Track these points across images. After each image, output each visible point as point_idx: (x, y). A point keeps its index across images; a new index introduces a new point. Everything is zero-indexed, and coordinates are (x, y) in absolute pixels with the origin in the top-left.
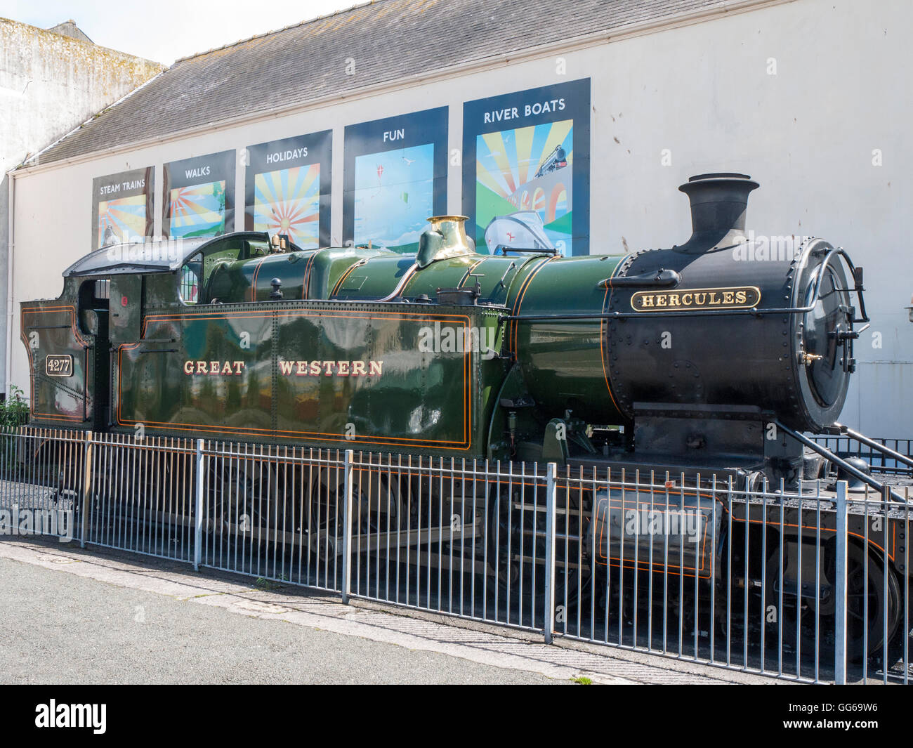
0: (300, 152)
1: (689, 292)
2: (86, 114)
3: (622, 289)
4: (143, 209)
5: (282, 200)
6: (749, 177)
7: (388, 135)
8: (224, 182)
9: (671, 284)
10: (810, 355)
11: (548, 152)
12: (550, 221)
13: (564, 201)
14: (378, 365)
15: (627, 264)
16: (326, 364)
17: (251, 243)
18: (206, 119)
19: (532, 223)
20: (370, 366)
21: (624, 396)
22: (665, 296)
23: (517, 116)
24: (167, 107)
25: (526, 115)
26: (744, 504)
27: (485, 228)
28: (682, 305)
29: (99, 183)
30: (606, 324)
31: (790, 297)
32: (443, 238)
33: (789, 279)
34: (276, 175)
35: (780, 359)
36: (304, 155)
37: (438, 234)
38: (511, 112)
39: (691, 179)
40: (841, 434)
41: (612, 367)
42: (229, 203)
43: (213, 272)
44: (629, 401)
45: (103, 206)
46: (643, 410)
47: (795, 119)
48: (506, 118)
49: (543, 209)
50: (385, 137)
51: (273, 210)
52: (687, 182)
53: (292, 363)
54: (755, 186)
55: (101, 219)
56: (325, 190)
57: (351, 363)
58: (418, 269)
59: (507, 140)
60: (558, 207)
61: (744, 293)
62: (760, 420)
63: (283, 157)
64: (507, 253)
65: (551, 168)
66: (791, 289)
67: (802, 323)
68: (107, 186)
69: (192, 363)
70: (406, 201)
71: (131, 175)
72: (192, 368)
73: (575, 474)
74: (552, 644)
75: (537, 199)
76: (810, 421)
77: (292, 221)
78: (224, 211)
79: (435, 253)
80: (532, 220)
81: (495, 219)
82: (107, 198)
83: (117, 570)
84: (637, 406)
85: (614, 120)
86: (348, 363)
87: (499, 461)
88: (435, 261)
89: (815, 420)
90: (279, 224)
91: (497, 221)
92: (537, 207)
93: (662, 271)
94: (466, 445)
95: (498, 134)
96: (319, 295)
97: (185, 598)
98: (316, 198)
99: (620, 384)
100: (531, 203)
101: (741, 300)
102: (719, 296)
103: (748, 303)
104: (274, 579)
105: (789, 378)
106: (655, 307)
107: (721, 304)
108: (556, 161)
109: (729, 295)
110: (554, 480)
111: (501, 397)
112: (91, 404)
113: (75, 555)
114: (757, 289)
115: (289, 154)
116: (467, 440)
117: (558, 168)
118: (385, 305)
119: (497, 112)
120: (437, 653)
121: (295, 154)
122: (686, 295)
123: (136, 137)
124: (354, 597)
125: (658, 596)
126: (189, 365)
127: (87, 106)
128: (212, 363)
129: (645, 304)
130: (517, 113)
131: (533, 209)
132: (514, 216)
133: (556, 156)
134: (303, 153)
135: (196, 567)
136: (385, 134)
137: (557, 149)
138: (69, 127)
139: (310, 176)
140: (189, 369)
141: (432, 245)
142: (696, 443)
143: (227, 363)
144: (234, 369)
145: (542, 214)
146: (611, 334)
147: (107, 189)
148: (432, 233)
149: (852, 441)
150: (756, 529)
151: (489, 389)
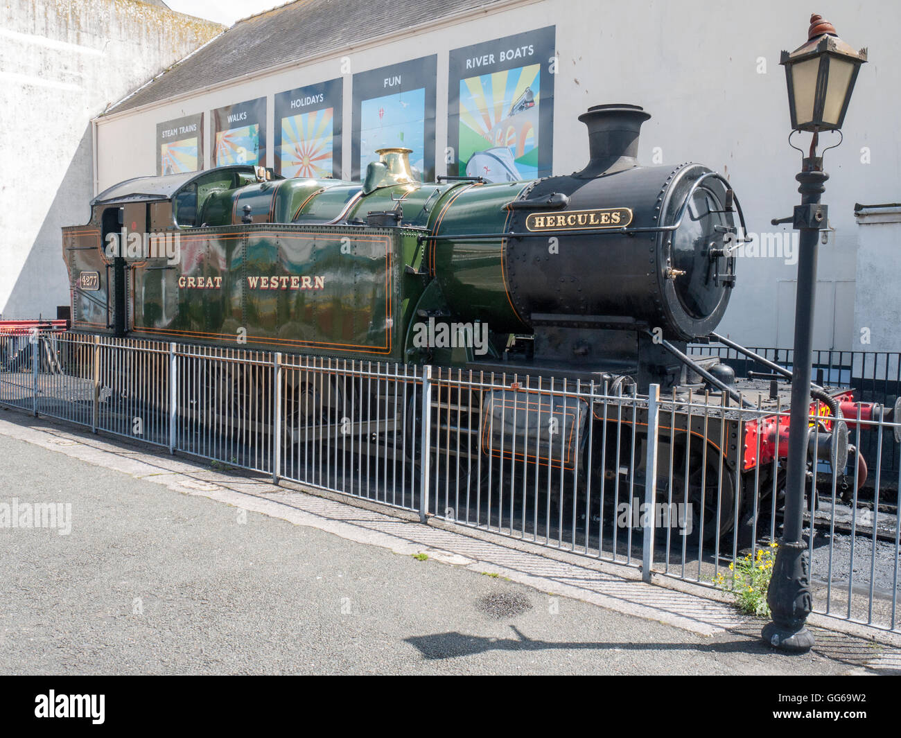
0: (317, 98)
1: (573, 214)
2: (157, 69)
3: (521, 210)
4: (195, 150)
5: (304, 140)
6: (642, 109)
7: (388, 81)
8: (258, 125)
9: (561, 206)
10: (675, 271)
11: (518, 94)
12: (519, 156)
13: (532, 139)
14: (321, 279)
15: (529, 189)
16: (282, 280)
17: (241, 175)
18: (245, 70)
19: (505, 158)
20: (315, 281)
21: (523, 308)
22: (554, 217)
23: (494, 62)
24: (219, 62)
25: (501, 60)
26: (603, 405)
27: (466, 163)
28: (568, 225)
29: (161, 127)
30: (506, 244)
31: (657, 218)
32: (388, 168)
33: (659, 201)
34: (298, 119)
35: (648, 274)
36: (321, 101)
37: (382, 165)
38: (488, 58)
39: (589, 110)
40: (710, 343)
41: (511, 282)
42: (262, 144)
43: (206, 200)
44: (528, 312)
45: (164, 147)
46: (540, 321)
47: (731, 59)
48: (484, 64)
49: (514, 145)
50: (386, 83)
51: (296, 150)
52: (586, 112)
53: (257, 278)
54: (647, 117)
55: (164, 159)
56: (338, 132)
57: (300, 278)
58: (363, 195)
59: (485, 84)
60: (527, 143)
61: (619, 214)
62: (635, 330)
63: (304, 103)
64: (441, 181)
65: (521, 108)
66: (659, 210)
67: (669, 242)
68: (167, 130)
69: (184, 278)
70: (402, 139)
71: (186, 121)
72: (184, 283)
73: (445, 376)
74: (426, 523)
75: (509, 136)
76: (679, 331)
77: (311, 159)
78: (258, 151)
79: (379, 181)
80: (505, 155)
81: (474, 155)
82: (167, 140)
83: (106, 451)
84: (535, 316)
85: (575, 63)
86: (298, 278)
87: (415, 366)
88: (378, 189)
89: (684, 331)
90: (301, 161)
91: (476, 156)
92: (509, 143)
93: (553, 195)
94: (388, 351)
95: (478, 78)
96: (282, 219)
97: (139, 476)
98: (330, 138)
99: (519, 297)
100: (504, 140)
101: (616, 220)
102: (598, 216)
103: (620, 223)
104: (225, 462)
105: (656, 292)
106: (545, 227)
107: (599, 225)
108: (526, 102)
109: (606, 215)
110: (429, 381)
111: (418, 308)
112: (113, 313)
113: (82, 440)
114: (630, 211)
115: (309, 100)
116: (389, 346)
117: (527, 108)
118: (330, 227)
119: (477, 59)
120: (315, 528)
121: (313, 100)
122: (571, 216)
123: (190, 88)
124: (282, 479)
125: (543, 485)
126: (182, 280)
127: (159, 62)
128: (199, 278)
129: (537, 226)
130: (494, 59)
131: (506, 145)
132: (491, 152)
133: (525, 97)
134: (320, 99)
135: (171, 451)
136: (386, 80)
137: (526, 91)
138: (143, 81)
139: (325, 118)
140: (182, 284)
141: (376, 175)
142: (581, 350)
143: (210, 278)
144: (215, 283)
145: (513, 150)
146: (510, 250)
147: (168, 133)
148: (377, 164)
149: (731, 350)
150: (612, 426)
151: (407, 301)
